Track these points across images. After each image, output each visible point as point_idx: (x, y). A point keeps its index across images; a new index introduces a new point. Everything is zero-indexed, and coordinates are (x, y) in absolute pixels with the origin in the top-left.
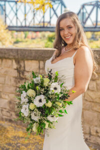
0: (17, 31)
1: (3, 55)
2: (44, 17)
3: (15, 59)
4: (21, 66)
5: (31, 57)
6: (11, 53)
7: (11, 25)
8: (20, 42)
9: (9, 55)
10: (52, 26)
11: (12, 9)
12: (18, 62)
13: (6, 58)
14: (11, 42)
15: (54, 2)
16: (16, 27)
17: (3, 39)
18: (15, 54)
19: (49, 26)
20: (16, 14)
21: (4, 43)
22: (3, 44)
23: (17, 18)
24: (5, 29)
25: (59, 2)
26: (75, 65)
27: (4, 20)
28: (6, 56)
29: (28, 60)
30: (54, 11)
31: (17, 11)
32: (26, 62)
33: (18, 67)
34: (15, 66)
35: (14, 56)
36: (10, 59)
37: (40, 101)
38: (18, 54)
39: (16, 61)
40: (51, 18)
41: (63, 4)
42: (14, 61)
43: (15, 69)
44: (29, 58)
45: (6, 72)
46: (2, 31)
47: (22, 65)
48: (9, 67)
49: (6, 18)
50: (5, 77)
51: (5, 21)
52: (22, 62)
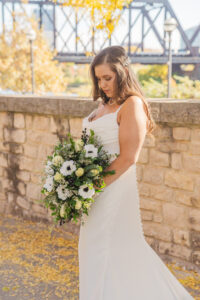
0: (77, 63)
1: (35, 109)
2: (129, 35)
3: (54, 116)
4: (63, 128)
5: (79, 112)
6: (48, 106)
7: (65, 50)
8: (83, 84)
9: (45, 110)
10: (145, 52)
11: (68, 19)
12: (58, 121)
13: (40, 115)
14: (62, 85)
15: (151, 5)
16: (75, 55)
17: (48, 78)
18: (54, 108)
19: (139, 52)
20: (75, 30)
21: (49, 86)
22: (48, 89)
23: (77, 36)
24: (53, 60)
25: (161, 5)
26: (119, 124)
27: (52, 41)
28: (39, 111)
29: (74, 117)
30: (151, 23)
31: (77, 23)
32: (72, 121)
33: (59, 129)
34: (54, 127)
35: (52, 111)
36: (46, 116)
37: (69, 168)
38: (58, 108)
39: (55, 119)
40: (143, 36)
41: (168, 8)
42: (52, 119)
43: (54, 133)
44: (76, 114)
45: (39, 137)
46: (47, 63)
47: (66, 126)
48: (44, 130)
49: (55, 37)
50: (37, 147)
51: (54, 44)
52: (66, 120)
